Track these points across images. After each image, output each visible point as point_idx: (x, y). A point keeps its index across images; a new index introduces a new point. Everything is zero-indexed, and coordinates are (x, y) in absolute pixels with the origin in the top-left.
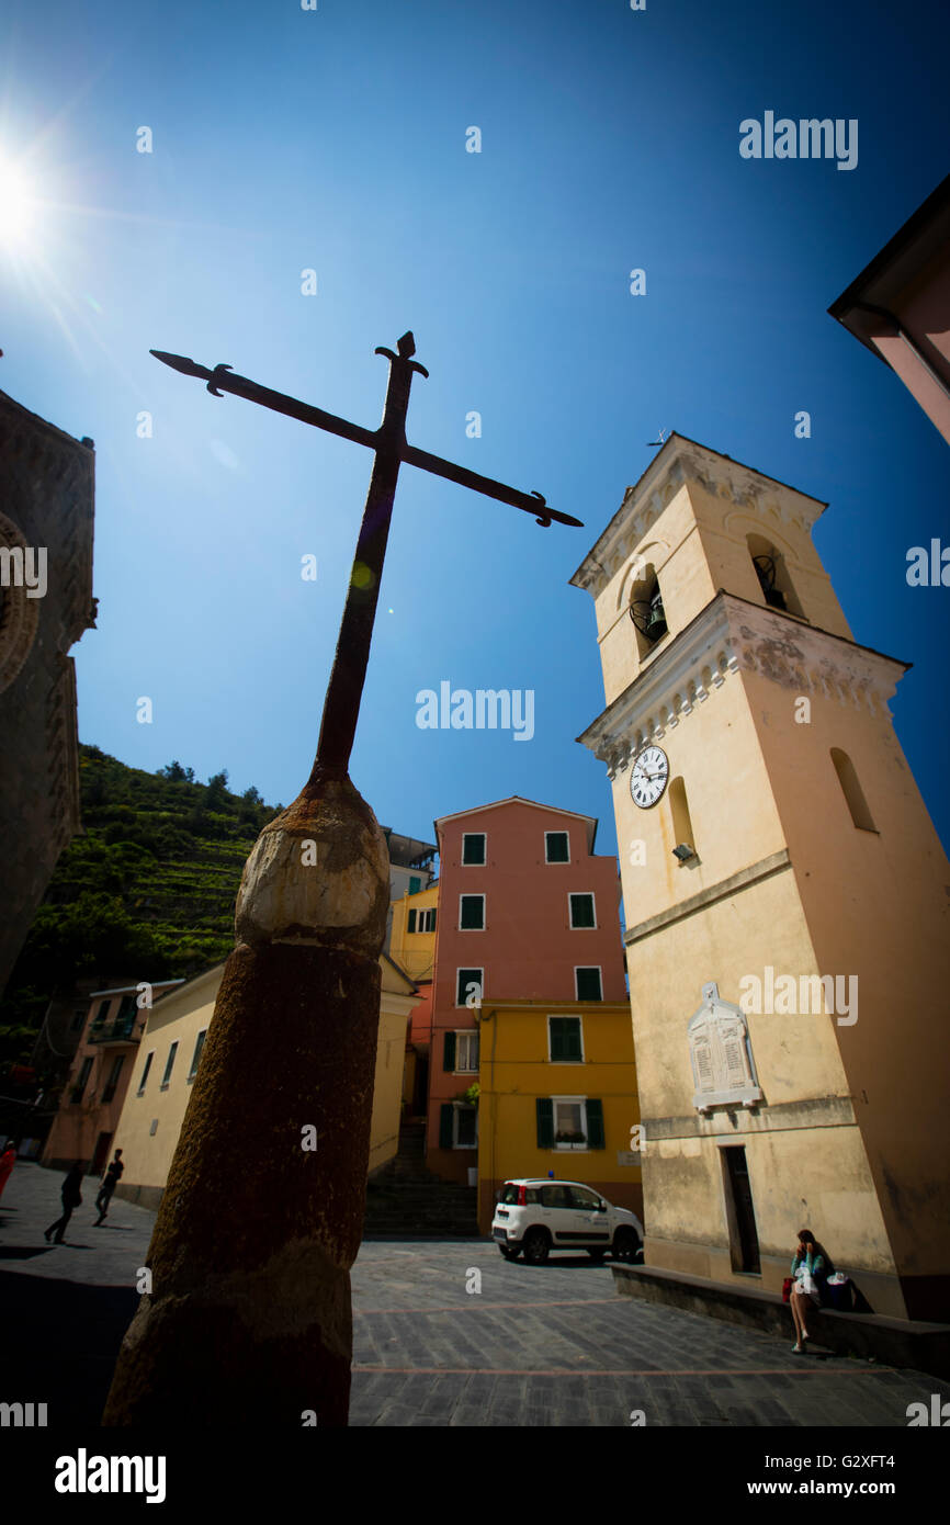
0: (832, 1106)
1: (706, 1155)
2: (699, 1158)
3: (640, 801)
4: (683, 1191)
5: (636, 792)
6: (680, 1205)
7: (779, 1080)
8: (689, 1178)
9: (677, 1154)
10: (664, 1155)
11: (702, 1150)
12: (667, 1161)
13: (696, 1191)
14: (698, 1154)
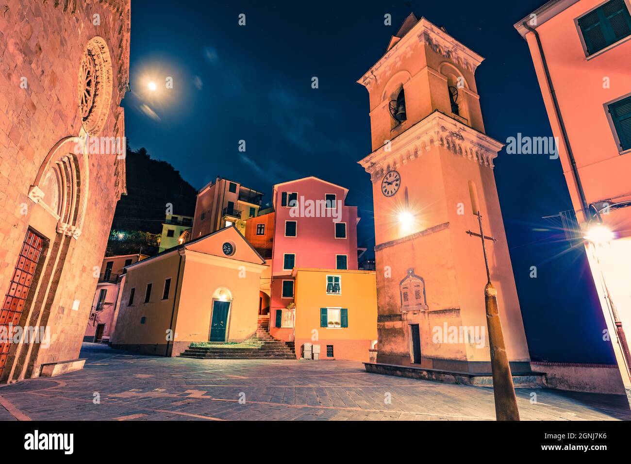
0: (453, 312)
1: (404, 327)
2: (401, 329)
3: (386, 194)
4: (393, 339)
5: (384, 190)
6: (392, 343)
7: (434, 303)
8: (396, 335)
9: (392, 327)
10: (387, 328)
11: (402, 326)
12: (388, 329)
13: (399, 339)
14: (401, 327)
